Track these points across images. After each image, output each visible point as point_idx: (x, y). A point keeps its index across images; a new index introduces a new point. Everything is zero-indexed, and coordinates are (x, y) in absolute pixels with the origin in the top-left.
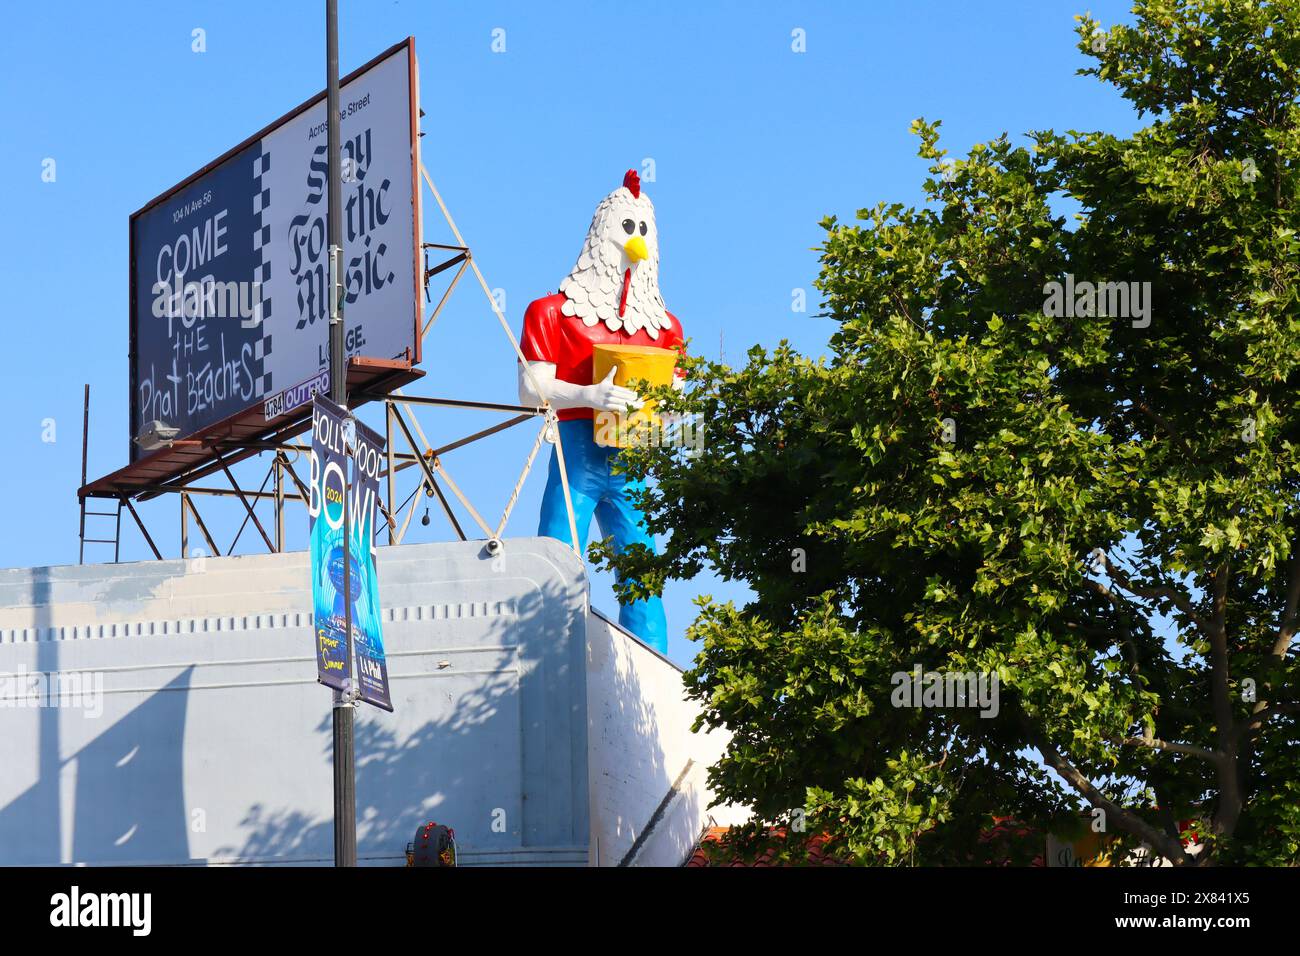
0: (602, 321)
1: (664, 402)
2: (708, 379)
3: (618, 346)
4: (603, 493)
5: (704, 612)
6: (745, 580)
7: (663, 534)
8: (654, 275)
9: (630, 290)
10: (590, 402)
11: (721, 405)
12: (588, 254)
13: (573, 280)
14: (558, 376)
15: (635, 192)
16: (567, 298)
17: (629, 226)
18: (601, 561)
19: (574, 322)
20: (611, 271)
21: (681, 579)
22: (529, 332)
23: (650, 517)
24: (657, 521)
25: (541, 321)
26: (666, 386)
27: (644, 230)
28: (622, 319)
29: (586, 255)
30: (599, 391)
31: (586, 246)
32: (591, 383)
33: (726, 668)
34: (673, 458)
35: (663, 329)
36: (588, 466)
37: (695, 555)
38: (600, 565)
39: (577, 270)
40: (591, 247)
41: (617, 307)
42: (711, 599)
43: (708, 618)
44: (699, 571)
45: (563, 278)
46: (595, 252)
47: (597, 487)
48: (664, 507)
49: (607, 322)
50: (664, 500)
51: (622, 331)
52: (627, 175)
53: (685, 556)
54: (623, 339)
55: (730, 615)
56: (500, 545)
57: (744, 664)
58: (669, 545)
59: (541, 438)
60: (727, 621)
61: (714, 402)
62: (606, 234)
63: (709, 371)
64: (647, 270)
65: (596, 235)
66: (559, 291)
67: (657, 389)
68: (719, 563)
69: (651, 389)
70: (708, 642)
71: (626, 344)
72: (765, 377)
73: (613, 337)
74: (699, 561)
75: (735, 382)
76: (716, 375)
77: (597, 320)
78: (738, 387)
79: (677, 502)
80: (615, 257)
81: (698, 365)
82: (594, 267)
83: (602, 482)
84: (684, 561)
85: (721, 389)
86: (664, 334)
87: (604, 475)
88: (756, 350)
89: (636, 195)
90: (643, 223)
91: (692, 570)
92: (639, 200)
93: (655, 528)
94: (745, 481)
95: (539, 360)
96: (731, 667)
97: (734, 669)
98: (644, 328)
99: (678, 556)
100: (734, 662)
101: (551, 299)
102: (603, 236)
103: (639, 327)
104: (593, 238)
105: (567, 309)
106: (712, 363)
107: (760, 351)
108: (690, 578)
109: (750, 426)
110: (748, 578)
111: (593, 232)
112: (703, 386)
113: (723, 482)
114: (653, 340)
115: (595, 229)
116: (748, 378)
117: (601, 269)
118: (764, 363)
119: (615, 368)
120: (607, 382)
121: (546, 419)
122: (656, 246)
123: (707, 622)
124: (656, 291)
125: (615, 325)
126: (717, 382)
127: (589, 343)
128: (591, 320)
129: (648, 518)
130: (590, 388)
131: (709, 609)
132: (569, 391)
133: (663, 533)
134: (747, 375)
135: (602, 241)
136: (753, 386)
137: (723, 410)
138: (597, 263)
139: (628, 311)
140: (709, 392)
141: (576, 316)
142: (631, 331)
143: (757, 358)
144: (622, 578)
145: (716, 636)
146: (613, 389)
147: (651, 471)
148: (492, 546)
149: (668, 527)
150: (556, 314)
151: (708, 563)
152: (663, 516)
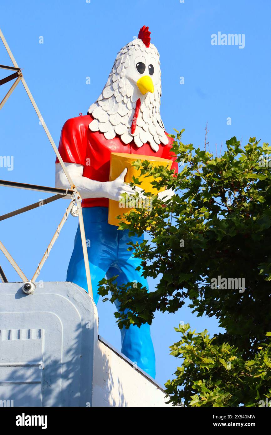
0: (118, 136)
1: (161, 179)
2: (195, 162)
3: (130, 154)
4: (113, 261)
5: (184, 338)
6: (214, 317)
7: (154, 278)
8: (157, 104)
9: (140, 114)
10: (106, 193)
11: (203, 181)
12: (109, 87)
13: (98, 105)
14: (84, 175)
15: (147, 43)
16: (93, 118)
17: (141, 67)
18: (107, 294)
19: (97, 135)
20: (126, 100)
21: (166, 312)
22: (64, 141)
23: (146, 263)
24: (150, 267)
25: (74, 134)
26: (163, 167)
27: (152, 71)
28: (133, 135)
29: (108, 88)
30: (114, 186)
31: (109, 81)
32: (108, 181)
33: (200, 381)
34: (166, 220)
35: (162, 144)
36: (103, 241)
37: (179, 294)
38: (106, 296)
39: (101, 98)
40: (112, 82)
41: (129, 126)
42: (189, 327)
43: (187, 342)
44: (181, 307)
45: (91, 104)
46: (115, 86)
47: (109, 256)
48: (157, 257)
49: (122, 137)
50: (157, 251)
51: (133, 144)
52: (141, 30)
53: (171, 295)
54: (133, 151)
55: (205, 340)
56: (33, 287)
57: (214, 380)
58: (159, 286)
59: (68, 212)
60: (203, 346)
61: (198, 178)
62: (124, 72)
63: (196, 155)
64: (152, 101)
65: (117, 74)
66: (88, 113)
67: (156, 169)
68: (196, 302)
69: (151, 169)
70: (187, 361)
71: (135, 153)
72: (239, 162)
73: (126, 148)
74: (181, 299)
75: (215, 164)
76: (201, 159)
77: (115, 135)
78: (217, 169)
79: (167, 254)
80: (129, 90)
81: (188, 151)
82: (114, 96)
83: (113, 253)
84: (170, 298)
85: (204, 169)
86: (162, 148)
87: (115, 247)
88: (232, 141)
89: (147, 45)
90: (151, 65)
91: (175, 306)
92: (149, 48)
93: (149, 272)
94: (219, 239)
95: (71, 162)
96: (204, 381)
97: (206, 383)
98: (148, 143)
99: (166, 295)
100: (206, 377)
101: (81, 118)
102: (122, 75)
103: (145, 142)
104: (114, 75)
105: (93, 126)
106: (199, 149)
107: (236, 142)
108: (174, 312)
109: (224, 200)
110: (218, 316)
111: (114, 71)
112: (190, 166)
113: (202, 240)
114: (154, 151)
115: (116, 68)
116: (225, 161)
117: (119, 99)
118: (238, 151)
119: (126, 170)
120: (120, 180)
121: (73, 199)
122: (160, 83)
123: (187, 346)
124: (158, 117)
125: (127, 139)
126: (201, 165)
127: (108, 151)
128: (110, 135)
129: (144, 264)
130: (108, 184)
131: (188, 335)
132: (91, 184)
133: (155, 276)
134: (224, 160)
135: (121, 78)
136: (229, 168)
137: (205, 186)
138: (117, 94)
139: (138, 129)
140: (194, 172)
141: (99, 131)
142: (139, 144)
143: (233, 148)
144: (122, 308)
145: (193, 357)
146: (123, 185)
147: (148, 229)
148: (27, 287)
149: (159, 272)
150: (85, 129)
151: (188, 301)
152: (155, 263)
